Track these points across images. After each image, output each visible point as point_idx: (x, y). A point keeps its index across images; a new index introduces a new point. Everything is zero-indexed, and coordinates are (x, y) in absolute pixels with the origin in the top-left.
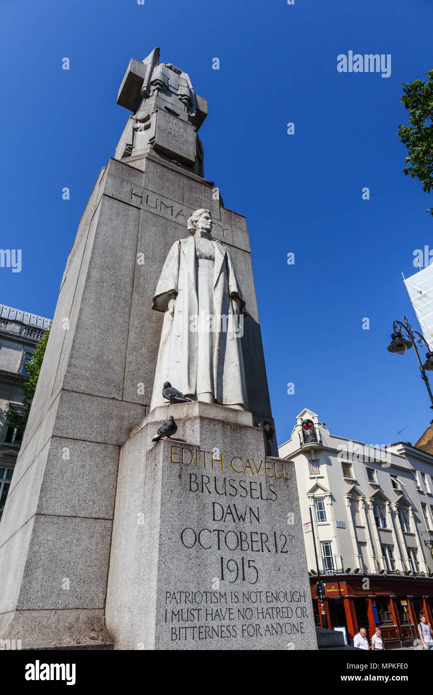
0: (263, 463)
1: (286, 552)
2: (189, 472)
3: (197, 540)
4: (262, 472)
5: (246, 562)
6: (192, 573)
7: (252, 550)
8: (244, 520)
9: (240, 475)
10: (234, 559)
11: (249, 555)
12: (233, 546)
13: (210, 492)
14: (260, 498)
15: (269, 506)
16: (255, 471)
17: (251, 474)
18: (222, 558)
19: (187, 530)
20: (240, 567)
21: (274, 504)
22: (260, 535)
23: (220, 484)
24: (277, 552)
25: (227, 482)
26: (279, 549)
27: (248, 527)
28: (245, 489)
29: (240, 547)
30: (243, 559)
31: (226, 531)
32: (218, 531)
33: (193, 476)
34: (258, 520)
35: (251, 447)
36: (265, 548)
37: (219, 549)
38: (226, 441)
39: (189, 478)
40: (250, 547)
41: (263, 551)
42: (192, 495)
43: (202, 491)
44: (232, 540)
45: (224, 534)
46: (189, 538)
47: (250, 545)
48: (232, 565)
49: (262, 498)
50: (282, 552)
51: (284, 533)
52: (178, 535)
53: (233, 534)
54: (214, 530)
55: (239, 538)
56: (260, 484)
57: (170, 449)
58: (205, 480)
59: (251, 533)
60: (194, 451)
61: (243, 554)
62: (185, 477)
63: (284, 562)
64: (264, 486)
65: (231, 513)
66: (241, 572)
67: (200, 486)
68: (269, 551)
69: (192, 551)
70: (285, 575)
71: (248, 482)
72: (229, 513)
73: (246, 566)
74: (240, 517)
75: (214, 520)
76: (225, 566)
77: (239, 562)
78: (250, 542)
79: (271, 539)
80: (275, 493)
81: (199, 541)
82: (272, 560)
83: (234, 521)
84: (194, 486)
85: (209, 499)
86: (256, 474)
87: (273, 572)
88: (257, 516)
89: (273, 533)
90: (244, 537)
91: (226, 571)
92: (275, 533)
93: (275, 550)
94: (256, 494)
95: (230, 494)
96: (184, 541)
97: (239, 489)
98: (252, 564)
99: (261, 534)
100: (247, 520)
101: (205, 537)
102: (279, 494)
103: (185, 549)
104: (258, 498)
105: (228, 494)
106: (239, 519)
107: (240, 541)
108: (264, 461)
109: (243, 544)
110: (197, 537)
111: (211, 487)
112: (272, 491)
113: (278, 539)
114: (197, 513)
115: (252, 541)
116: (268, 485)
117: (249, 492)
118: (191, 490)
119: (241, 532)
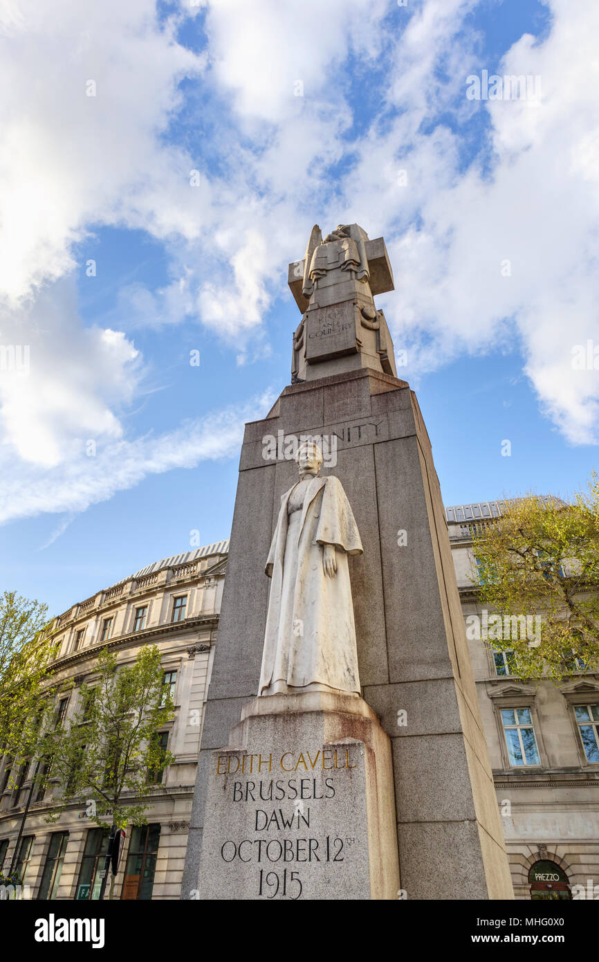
0: (321, 754)
1: (342, 860)
2: (235, 780)
3: (237, 853)
4: (319, 765)
5: (288, 874)
6: (230, 888)
7: (297, 860)
8: (290, 826)
9: (290, 773)
10: (275, 871)
11: (293, 866)
12: (274, 856)
13: (254, 800)
14: (312, 797)
15: (324, 806)
16: (309, 765)
17: (304, 770)
18: (261, 872)
19: (227, 844)
20: (281, 881)
21: (330, 803)
22: (308, 842)
23: (265, 789)
24: (328, 860)
25: (274, 785)
26: (332, 857)
27: (293, 834)
28: (295, 789)
29: (283, 857)
30: (285, 871)
31: (268, 841)
32: (260, 841)
33: (238, 785)
34: (308, 825)
35: (305, 737)
36: (313, 856)
37: (259, 861)
38: (276, 737)
39: (233, 787)
40: (295, 857)
41: (310, 860)
42: (236, 805)
43: (246, 800)
44: (275, 850)
45: (266, 845)
46: (229, 853)
47: (295, 854)
48: (273, 879)
49: (315, 797)
50: (335, 860)
51: (340, 837)
52: (219, 850)
53: (277, 843)
54: (255, 841)
55: (283, 847)
56: (315, 780)
57: (217, 761)
58: (251, 786)
59: (298, 840)
60: (241, 758)
61: (285, 865)
62: (230, 788)
63: (337, 872)
64: (318, 782)
65: (276, 820)
66: (281, 886)
67: (244, 794)
68: (318, 860)
69: (231, 865)
70: (337, 888)
71: (299, 781)
72: (274, 820)
73: (288, 879)
74: (285, 822)
75: (256, 829)
76: (264, 880)
77: (281, 874)
78: (295, 852)
79: (323, 846)
80: (332, 788)
81: (239, 854)
82: (321, 871)
83: (279, 828)
84: (238, 795)
85: (251, 807)
86: (310, 769)
87: (321, 886)
88: (307, 821)
89: (325, 838)
90: (288, 846)
91: (265, 885)
92: (328, 838)
93: (326, 858)
94: (308, 793)
95: (276, 798)
96: (224, 855)
97: (287, 789)
98: (295, 876)
99: (310, 840)
100: (294, 825)
101: (246, 850)
102: (338, 788)
103: (224, 864)
104: (310, 798)
105: (274, 798)
106: (285, 826)
107: (284, 850)
108: (321, 750)
109: (287, 853)
110: (238, 850)
111: (256, 794)
112: (328, 786)
113: (331, 845)
114: (239, 824)
115: (298, 850)
116: (325, 779)
117: (299, 793)
118: (234, 800)
119: (285, 841)
